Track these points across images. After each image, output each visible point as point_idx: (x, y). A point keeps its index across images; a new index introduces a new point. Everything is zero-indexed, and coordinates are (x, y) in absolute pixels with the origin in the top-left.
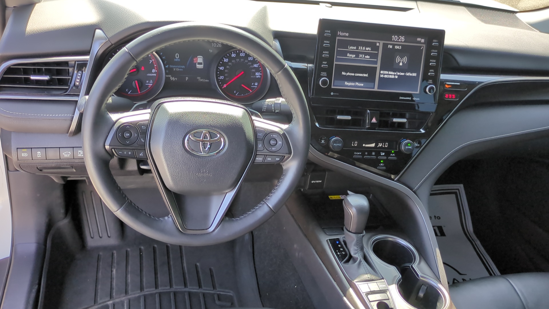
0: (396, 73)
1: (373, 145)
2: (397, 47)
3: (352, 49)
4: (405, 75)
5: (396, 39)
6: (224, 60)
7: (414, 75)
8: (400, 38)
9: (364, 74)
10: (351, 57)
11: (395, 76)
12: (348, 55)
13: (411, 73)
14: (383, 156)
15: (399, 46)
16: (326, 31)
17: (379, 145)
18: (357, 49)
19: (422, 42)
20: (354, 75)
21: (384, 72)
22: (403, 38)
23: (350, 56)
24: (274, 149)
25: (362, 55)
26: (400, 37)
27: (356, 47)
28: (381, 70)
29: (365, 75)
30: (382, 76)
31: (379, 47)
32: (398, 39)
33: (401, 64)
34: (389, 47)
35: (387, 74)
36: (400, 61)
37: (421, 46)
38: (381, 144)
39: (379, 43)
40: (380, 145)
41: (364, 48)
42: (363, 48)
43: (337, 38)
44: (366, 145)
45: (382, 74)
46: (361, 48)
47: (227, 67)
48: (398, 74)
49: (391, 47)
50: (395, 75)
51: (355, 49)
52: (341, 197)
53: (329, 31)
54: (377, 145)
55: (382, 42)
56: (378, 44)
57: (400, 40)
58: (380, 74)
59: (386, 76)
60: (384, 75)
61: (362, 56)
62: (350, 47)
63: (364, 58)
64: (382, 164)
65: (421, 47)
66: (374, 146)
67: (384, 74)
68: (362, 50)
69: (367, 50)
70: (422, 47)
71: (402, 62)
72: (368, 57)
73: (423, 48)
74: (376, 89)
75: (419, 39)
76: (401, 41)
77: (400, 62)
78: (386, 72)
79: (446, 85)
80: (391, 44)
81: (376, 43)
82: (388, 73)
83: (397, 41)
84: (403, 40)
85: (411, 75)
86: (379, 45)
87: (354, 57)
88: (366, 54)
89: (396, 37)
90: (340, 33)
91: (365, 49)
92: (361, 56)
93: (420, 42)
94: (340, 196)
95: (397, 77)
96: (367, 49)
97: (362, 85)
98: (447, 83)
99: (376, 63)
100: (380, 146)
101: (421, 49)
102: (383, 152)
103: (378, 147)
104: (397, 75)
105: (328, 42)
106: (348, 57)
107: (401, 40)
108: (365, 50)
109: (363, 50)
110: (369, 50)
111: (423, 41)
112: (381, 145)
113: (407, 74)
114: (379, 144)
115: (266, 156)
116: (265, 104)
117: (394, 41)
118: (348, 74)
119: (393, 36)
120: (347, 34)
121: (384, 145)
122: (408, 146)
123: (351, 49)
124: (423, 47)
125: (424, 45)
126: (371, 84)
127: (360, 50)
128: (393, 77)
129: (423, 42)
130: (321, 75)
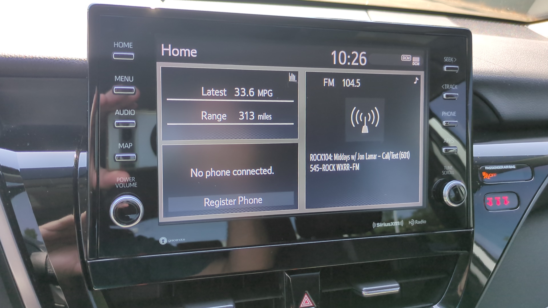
0: (353, 157)
2: (348, 83)
3: (215, 97)
4: (379, 159)
5: (343, 61)
7: (405, 155)
8: (355, 55)
9: (261, 169)
10: (215, 121)
11: (351, 165)
12: (204, 115)
13: (395, 153)
15: (353, 80)
16: (118, 45)
18: (231, 94)
19: (414, 64)
20: (231, 173)
21: (319, 157)
22: (363, 55)
23: (211, 116)
25: (247, 113)
26: (353, 53)
27: (225, 91)
28: (309, 152)
29: (265, 170)
30: (315, 168)
31: (295, 85)
32: (350, 60)
33: (365, 130)
34: (327, 84)
35: (329, 162)
36: (361, 120)
37: (415, 76)
39: (296, 73)
41: (251, 91)
42: (247, 92)
43: (160, 66)
45: (314, 163)
46: (241, 91)
48: (361, 157)
49: (331, 83)
50: (351, 162)
51: (223, 98)
53: (129, 45)
55: (303, 71)
56: (292, 78)
57: (355, 62)
58: (309, 162)
59: (325, 168)
60: (321, 166)
61: (249, 114)
62: (205, 92)
63: (256, 120)
65: (414, 77)
67: (321, 163)
68: (245, 98)
69: (261, 98)
70: (417, 79)
71: (369, 124)
72: (265, 117)
73: (419, 82)
74: (302, 209)
75: (405, 58)
76: (357, 64)
77: (362, 124)
78: (327, 157)
79: (484, 174)
80: (330, 76)
81: (286, 74)
82: (333, 158)
83: (346, 66)
84: (363, 61)
85: (395, 156)
86: (297, 78)
87: (223, 121)
88: (259, 108)
89: (342, 54)
90: (169, 49)
91: (256, 93)
92: (245, 115)
93: (408, 66)
95: (357, 167)
96: (262, 93)
97: (259, 200)
98: (487, 168)
99: (293, 132)
101: (415, 83)
104: (357, 161)
105: (128, 79)
106: (205, 121)
107: (357, 61)
108: (256, 97)
109: (250, 98)
110: (267, 97)
111: (416, 61)
113: (384, 157)
117: (338, 66)
118: (210, 173)
119: (334, 53)
120: (193, 53)
123: (211, 97)
124: (419, 77)
125: (422, 73)
126: (286, 196)
127: (240, 98)
128: (346, 167)
129: (418, 64)
130: (117, 187)
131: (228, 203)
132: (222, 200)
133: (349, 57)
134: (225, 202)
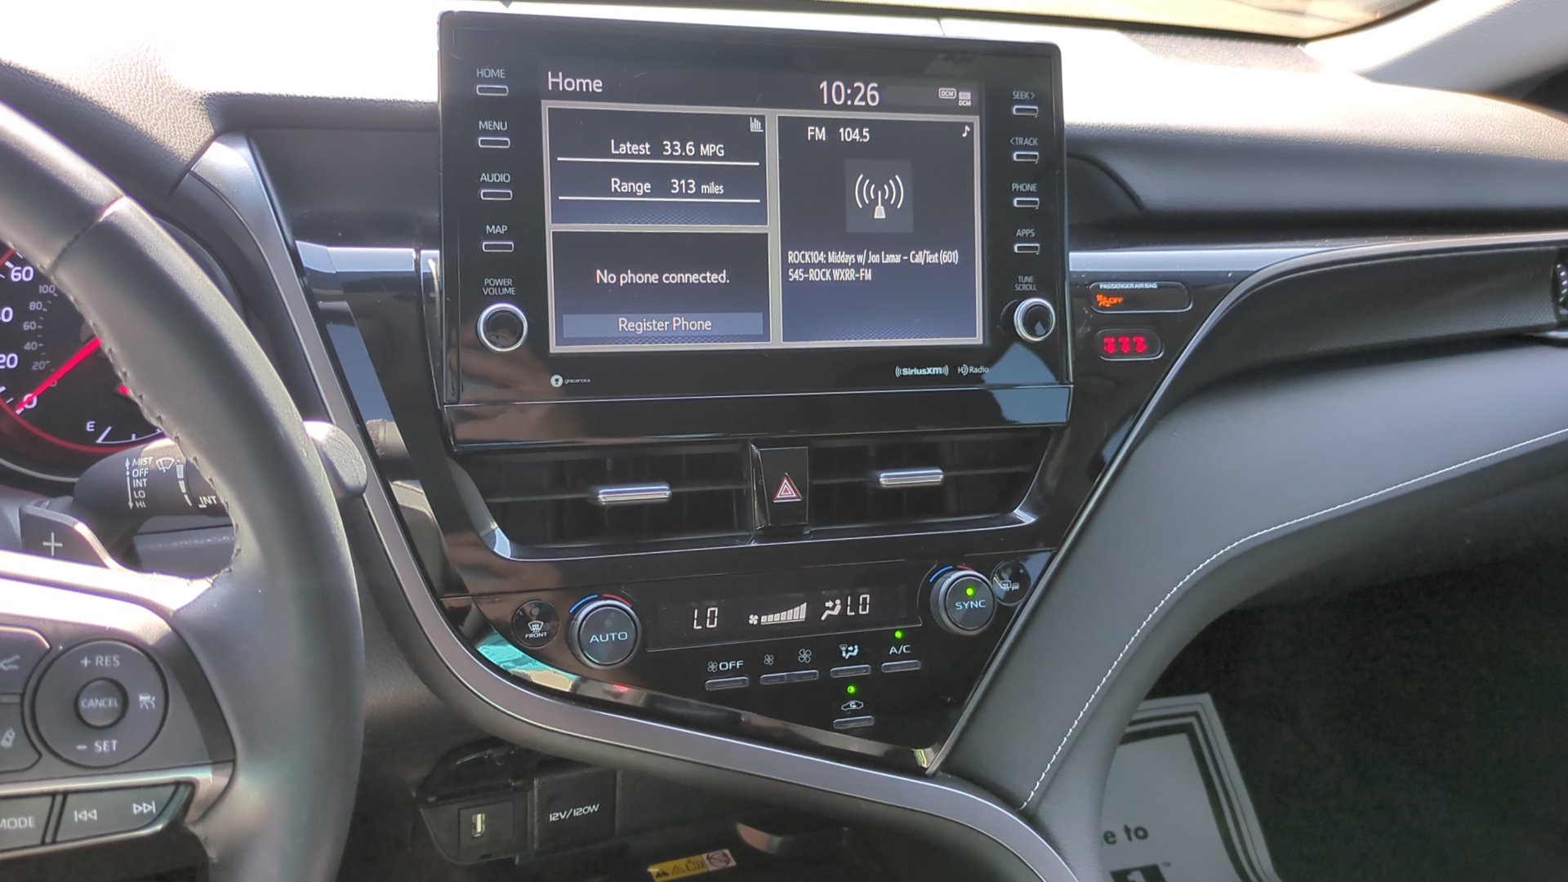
0: (861, 258)
1: (799, 613)
2: (848, 135)
3: (633, 156)
4: (905, 263)
5: (839, 98)
6: (13, 274)
7: (950, 257)
8: (859, 89)
9: (708, 274)
10: (633, 194)
11: (858, 272)
12: (615, 183)
13: (933, 253)
14: (852, 661)
15: (857, 131)
16: (483, 73)
17: (828, 608)
18: (657, 151)
19: (961, 103)
20: (660, 279)
21: (804, 256)
22: (873, 88)
23: (626, 187)
24: (111, 745)
25: (683, 182)
26: (856, 85)
27: (647, 146)
28: (787, 245)
29: (715, 276)
30: (796, 275)
31: (761, 137)
32: (852, 97)
33: (880, 213)
34: (813, 137)
35: (820, 265)
36: (873, 197)
37: (964, 124)
38: (838, 602)
39: (762, 119)
40: (833, 609)
41: (689, 146)
42: (683, 148)
43: (546, 105)
44: (764, 619)
45: (796, 266)
46: (673, 147)
47: (33, 306)
48: (875, 259)
49: (821, 134)
50: (857, 266)
51: (645, 156)
52: (707, 862)
53: (500, 73)
54: (815, 611)
55: (773, 115)
56: (755, 126)
57: (861, 100)
58: (786, 266)
59: (813, 275)
60: (806, 272)
61: (687, 185)
62: (617, 148)
63: (698, 194)
64: (853, 705)
65: (962, 125)
66: (803, 616)
67: (806, 267)
68: (680, 157)
69: (706, 158)
70: (967, 128)
71: (886, 203)
72: (714, 188)
73: (971, 133)
74: (777, 341)
75: (946, 93)
76: (863, 103)
77: (874, 203)
78: (818, 257)
79: (1099, 297)
80: (819, 122)
81: (745, 120)
82: (826, 259)
83: (844, 107)
84: (873, 98)
85: (932, 258)
86: (763, 127)
87: (645, 195)
88: (704, 175)
89: (838, 87)
90: (560, 80)
91: (698, 150)
92: (680, 186)
93: (952, 107)
94: (704, 856)
95: (868, 275)
96: (707, 149)
97: (707, 325)
98: (1102, 286)
99: (759, 215)
100: (836, 612)
101: (965, 135)
102: (850, 641)
103: (823, 618)
104: (868, 266)
105: (499, 126)
106: (616, 194)
107: (864, 98)
108: (697, 156)
109: (687, 157)
110: (715, 157)
111: (965, 98)
112: (838, 608)
113: (914, 258)
114: (829, 604)
115: (59, 799)
116: (136, 467)
117: (831, 106)
118: (628, 277)
119: (824, 85)
120: (597, 85)
121: (855, 608)
122: (967, 599)
123: (626, 156)
124: (971, 125)
125: (976, 120)
126: (749, 321)
127: (671, 157)
128: (849, 275)
129: (969, 104)
130: (486, 293)
131: (656, 327)
132: (646, 322)
133: (849, 91)
134: (652, 325)
